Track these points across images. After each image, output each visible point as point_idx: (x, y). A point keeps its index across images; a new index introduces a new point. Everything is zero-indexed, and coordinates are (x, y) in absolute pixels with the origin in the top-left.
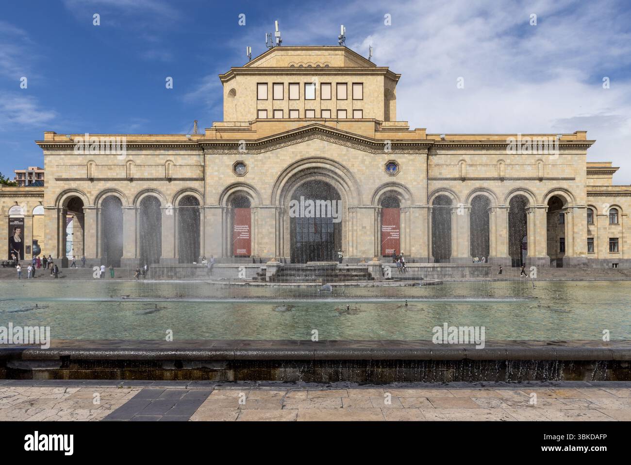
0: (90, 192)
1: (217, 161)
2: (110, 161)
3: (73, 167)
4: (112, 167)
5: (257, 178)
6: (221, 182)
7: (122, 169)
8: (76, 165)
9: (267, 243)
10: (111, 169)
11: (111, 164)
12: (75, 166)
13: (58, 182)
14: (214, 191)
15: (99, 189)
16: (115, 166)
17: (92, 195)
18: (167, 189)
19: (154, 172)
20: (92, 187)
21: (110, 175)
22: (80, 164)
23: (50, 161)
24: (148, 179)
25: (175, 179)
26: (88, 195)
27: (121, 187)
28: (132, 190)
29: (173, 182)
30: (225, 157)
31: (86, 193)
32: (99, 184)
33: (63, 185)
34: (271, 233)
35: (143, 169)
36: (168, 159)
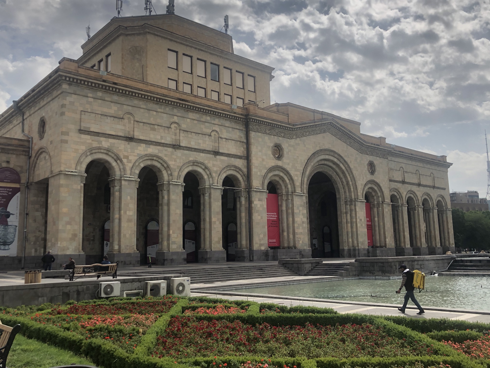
0: (127, 157)
1: (260, 140)
2: (152, 119)
3: (105, 117)
4: (156, 127)
5: (291, 164)
6: (264, 163)
7: (166, 131)
8: (110, 116)
9: (301, 233)
10: (154, 130)
11: (154, 123)
12: (109, 118)
13: (83, 136)
14: (259, 173)
15: (138, 154)
16: (159, 127)
17: (129, 161)
18: (214, 165)
19: (201, 141)
20: (129, 151)
21: (152, 136)
22: (115, 115)
23: (72, 103)
24: (196, 150)
25: (222, 154)
26: (125, 161)
27: (166, 155)
28: (178, 161)
29: (218, 157)
30: (266, 138)
31: (122, 157)
32: (139, 148)
33: (90, 141)
34: (303, 222)
35: (190, 136)
36: (214, 128)
